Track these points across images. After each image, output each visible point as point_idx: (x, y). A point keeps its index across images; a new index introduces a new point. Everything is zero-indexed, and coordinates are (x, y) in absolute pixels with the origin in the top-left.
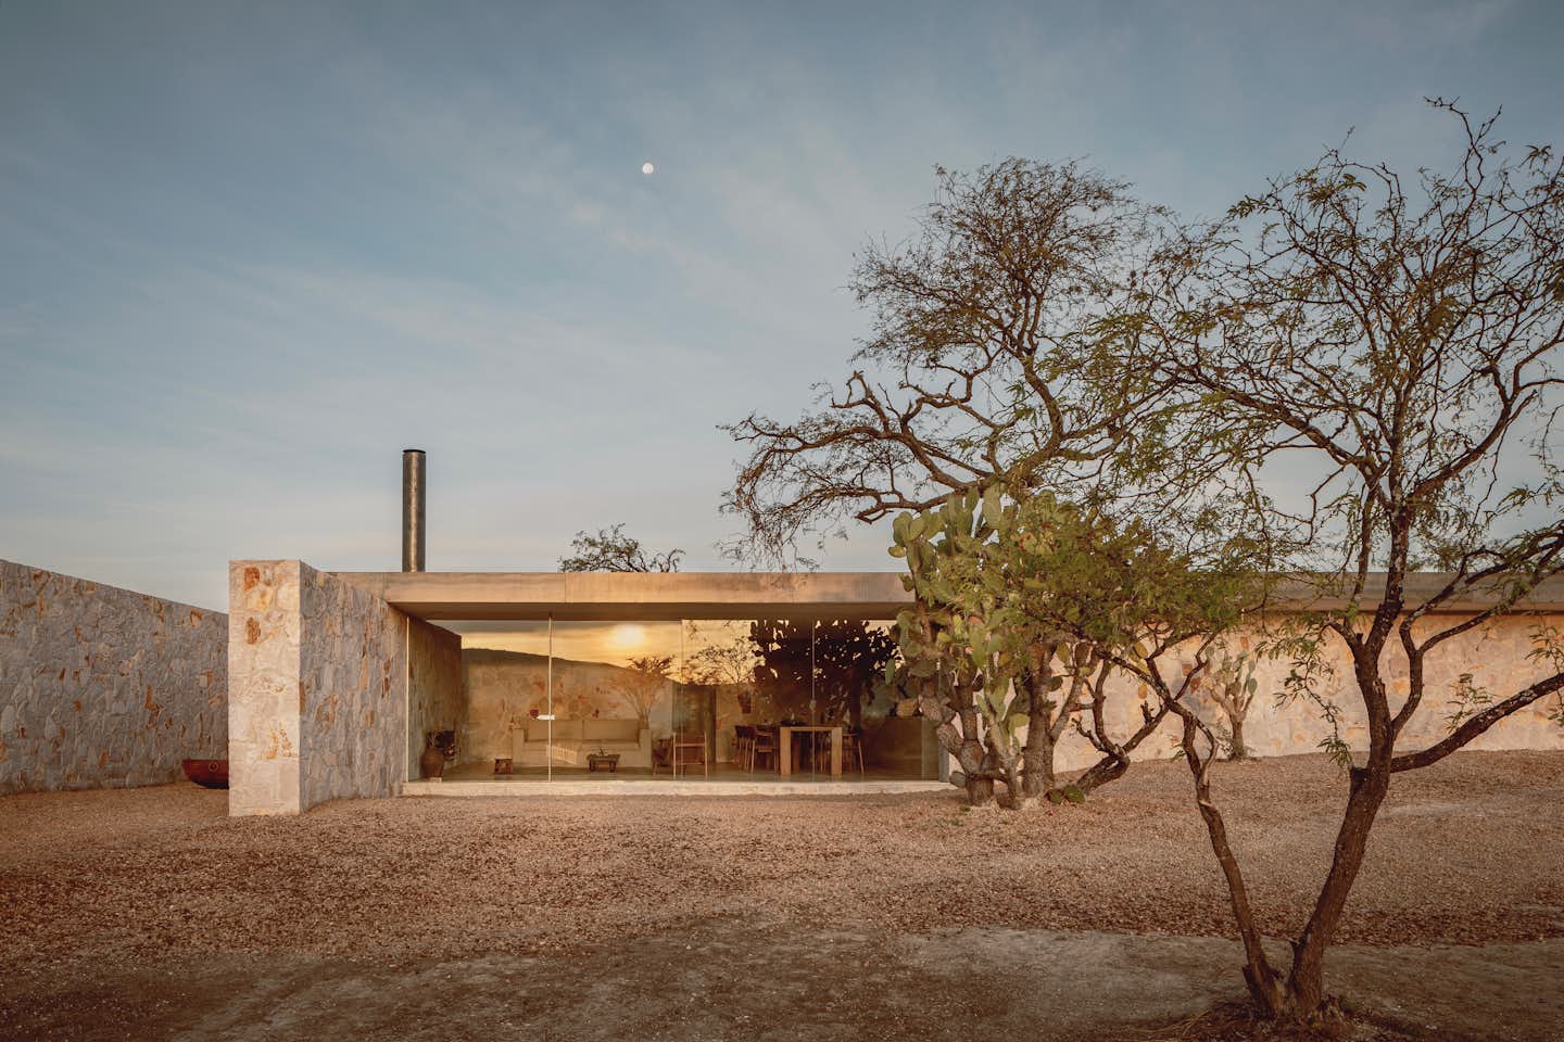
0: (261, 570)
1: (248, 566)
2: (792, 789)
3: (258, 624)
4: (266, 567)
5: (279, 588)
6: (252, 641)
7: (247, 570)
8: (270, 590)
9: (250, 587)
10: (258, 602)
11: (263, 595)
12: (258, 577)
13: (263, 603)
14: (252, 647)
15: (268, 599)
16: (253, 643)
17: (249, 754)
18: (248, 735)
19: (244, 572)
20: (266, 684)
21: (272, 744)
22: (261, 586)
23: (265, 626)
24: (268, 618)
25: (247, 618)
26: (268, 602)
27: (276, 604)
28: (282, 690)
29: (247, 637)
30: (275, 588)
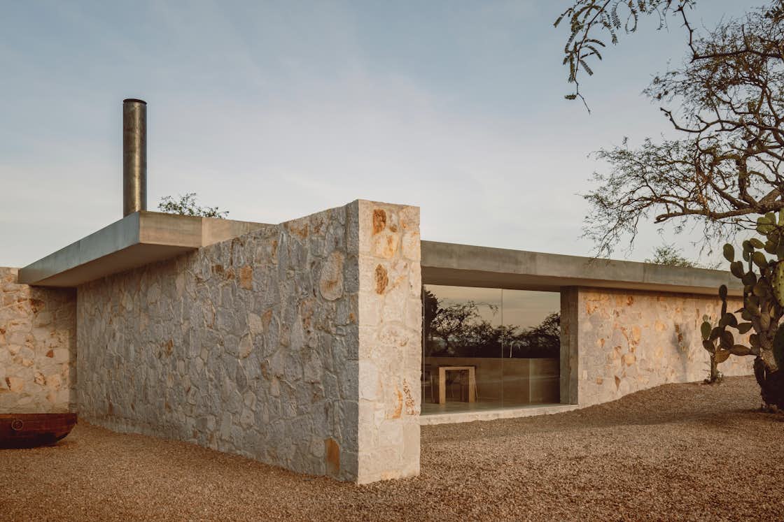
0: (387, 214)
1: (376, 208)
2: (498, 415)
3: (386, 273)
4: (391, 211)
5: (403, 235)
6: (381, 291)
7: (375, 211)
8: (396, 237)
9: (378, 231)
10: (386, 249)
11: (390, 241)
12: (384, 221)
13: (391, 250)
14: (381, 297)
15: (394, 245)
16: (381, 293)
17: (378, 414)
18: (377, 395)
19: (372, 214)
20: (392, 338)
21: (397, 403)
22: (387, 232)
23: (392, 275)
24: (394, 266)
25: (376, 266)
26: (394, 249)
27: (401, 252)
28: (405, 344)
29: (376, 287)
30: (400, 234)
